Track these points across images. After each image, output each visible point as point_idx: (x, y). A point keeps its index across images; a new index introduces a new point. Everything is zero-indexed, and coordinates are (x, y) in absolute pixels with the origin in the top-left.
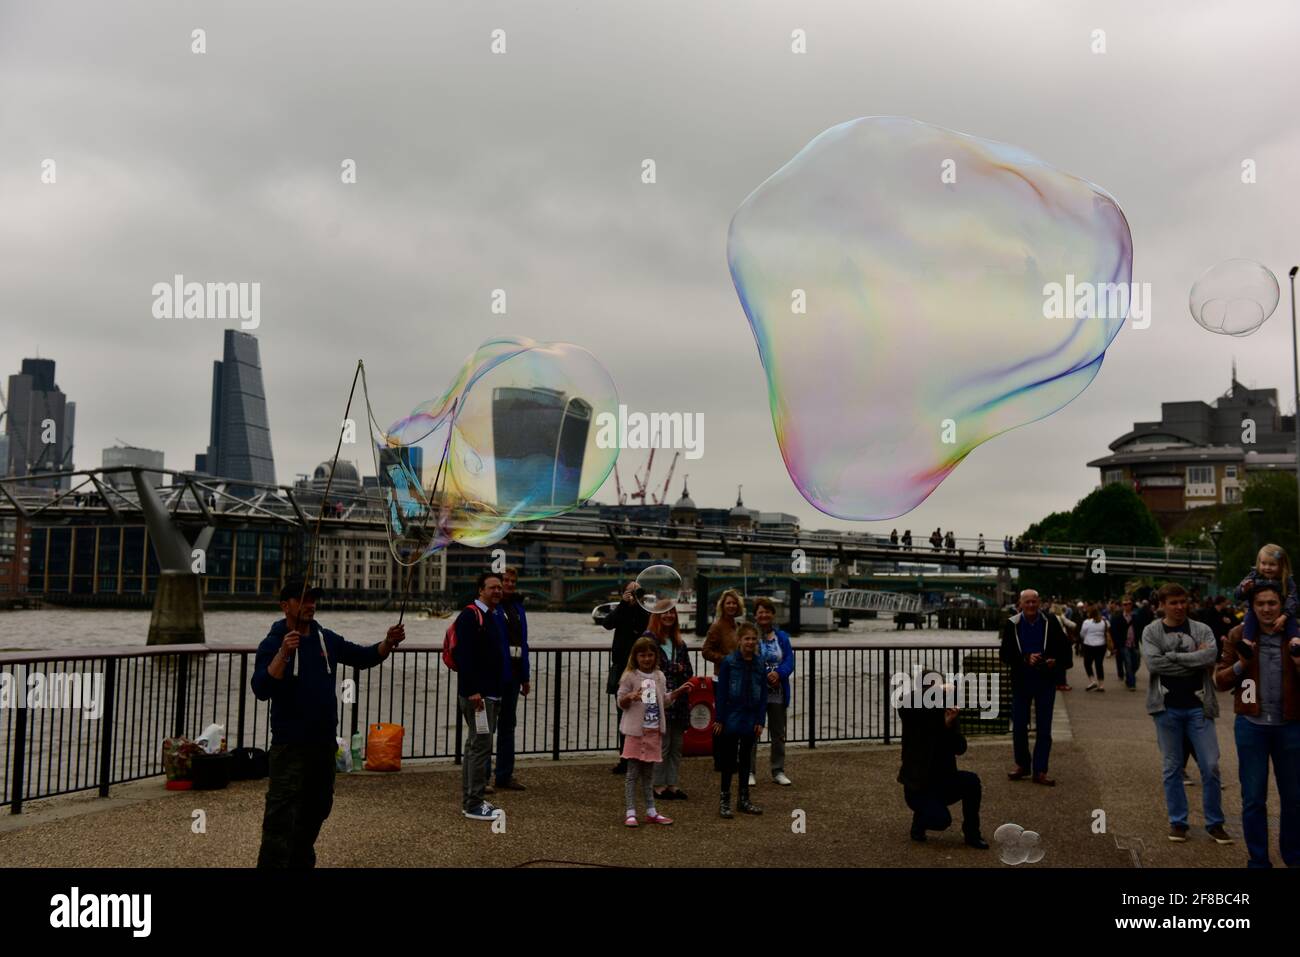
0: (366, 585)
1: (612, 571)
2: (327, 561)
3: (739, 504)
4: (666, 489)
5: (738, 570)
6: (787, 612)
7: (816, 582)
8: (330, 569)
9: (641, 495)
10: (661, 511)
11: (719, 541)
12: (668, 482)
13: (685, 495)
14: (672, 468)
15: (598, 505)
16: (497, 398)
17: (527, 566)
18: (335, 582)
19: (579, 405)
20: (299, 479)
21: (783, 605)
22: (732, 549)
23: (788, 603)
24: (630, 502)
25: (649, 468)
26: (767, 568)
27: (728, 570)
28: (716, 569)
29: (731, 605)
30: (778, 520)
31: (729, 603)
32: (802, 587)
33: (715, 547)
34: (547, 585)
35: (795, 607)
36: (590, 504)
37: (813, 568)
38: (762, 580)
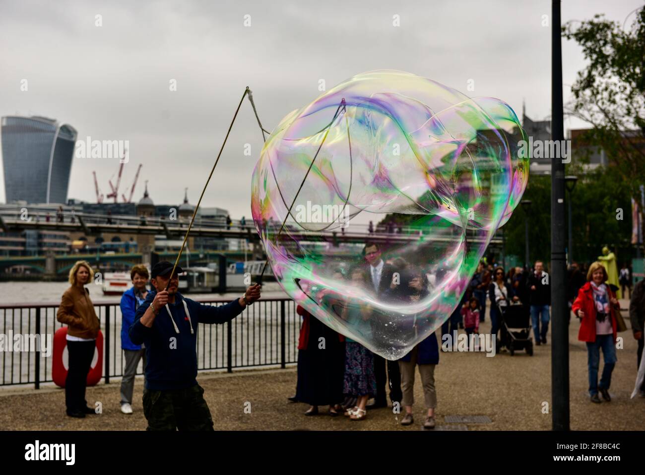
1: (92, 251)
3: (186, 201)
4: (132, 191)
5: (184, 249)
6: (217, 278)
7: (239, 257)
9: (114, 195)
10: (128, 208)
11: (162, 228)
12: (134, 186)
13: (146, 195)
14: (137, 176)
15: (82, 204)
16: (4, 124)
17: (27, 249)
19: (66, 129)
21: (214, 274)
22: (172, 233)
23: (218, 272)
24: (106, 201)
25: (120, 175)
26: (205, 247)
27: (176, 249)
28: (168, 248)
29: (84, 274)
30: (214, 213)
31: (82, 272)
32: (228, 260)
33: (159, 232)
34: (43, 263)
35: (222, 274)
36: (76, 202)
37: (239, 247)
38: (201, 256)
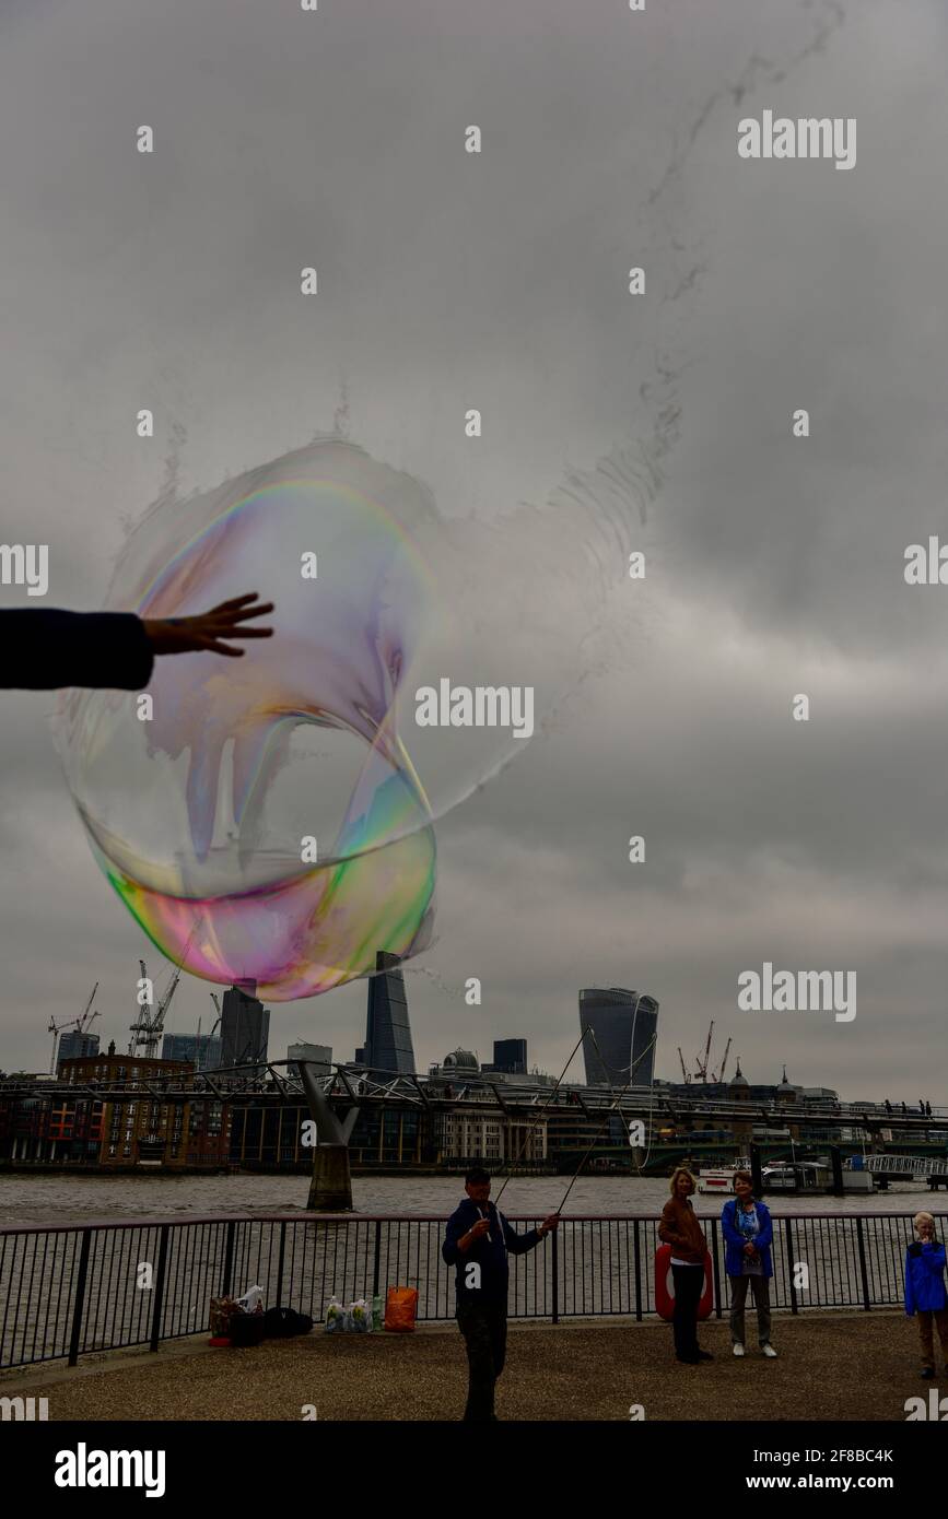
0: (484, 1155)
1: (682, 1141)
2: (453, 1134)
3: (785, 1081)
4: (723, 1070)
5: (788, 1138)
6: (831, 1176)
7: (855, 1148)
8: (455, 1141)
9: (702, 1075)
10: (719, 1090)
11: (761, 1114)
12: (724, 1064)
13: (739, 1074)
14: (727, 1051)
15: (668, 1084)
16: (583, 998)
17: (612, 1138)
18: (460, 1151)
19: (647, 1001)
20: (433, 1067)
21: (826, 1170)
22: (773, 1120)
23: (831, 1168)
24: (694, 1081)
25: (708, 1052)
26: (813, 1136)
27: (781, 1138)
28: (770, 1137)
30: (820, 1094)
32: (842, 1153)
33: (758, 1119)
34: (630, 1154)
35: (838, 1171)
36: (661, 1083)
37: (854, 1136)
38: (809, 1147)
